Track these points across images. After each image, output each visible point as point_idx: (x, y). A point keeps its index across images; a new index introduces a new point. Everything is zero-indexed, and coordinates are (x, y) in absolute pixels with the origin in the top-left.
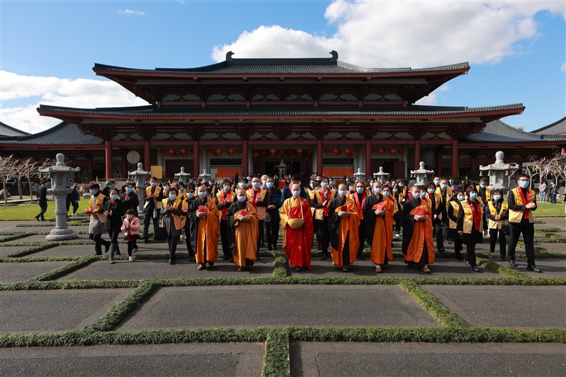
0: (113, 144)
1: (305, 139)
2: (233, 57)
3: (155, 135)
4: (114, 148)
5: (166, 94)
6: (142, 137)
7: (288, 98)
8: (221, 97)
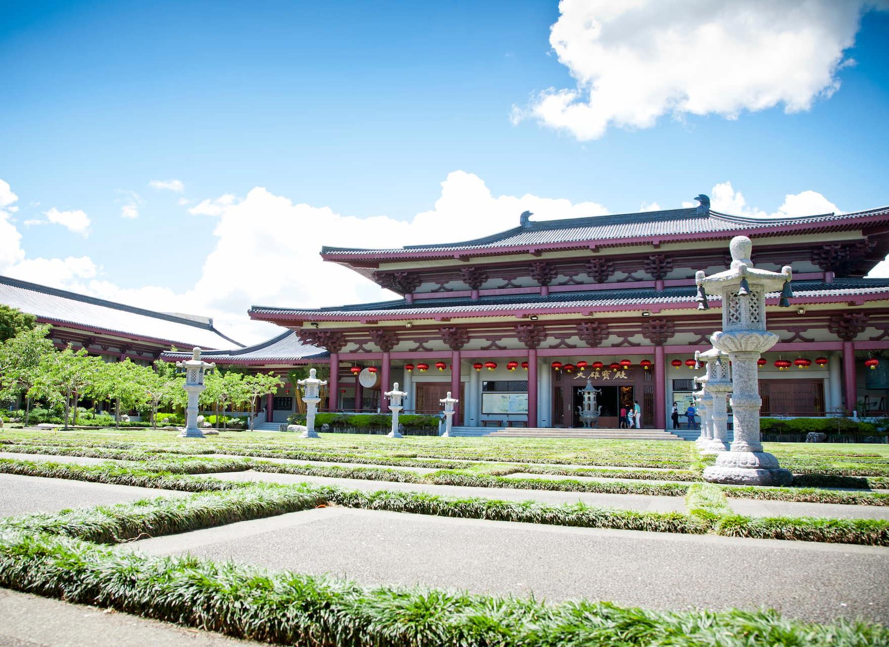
0: (341, 358)
1: (633, 345)
2: (531, 219)
3: (397, 344)
4: (342, 365)
5: (420, 282)
6: (379, 347)
7: (611, 278)
8: (501, 282)
